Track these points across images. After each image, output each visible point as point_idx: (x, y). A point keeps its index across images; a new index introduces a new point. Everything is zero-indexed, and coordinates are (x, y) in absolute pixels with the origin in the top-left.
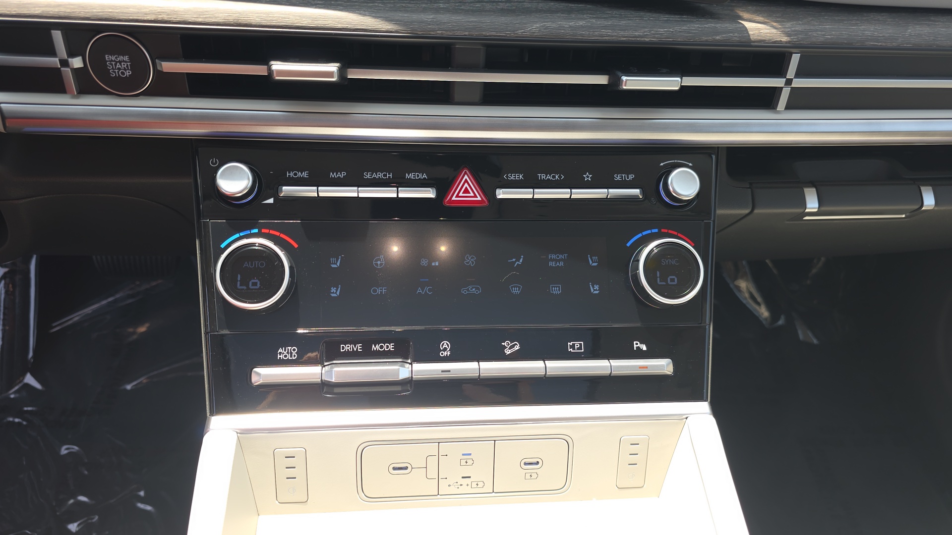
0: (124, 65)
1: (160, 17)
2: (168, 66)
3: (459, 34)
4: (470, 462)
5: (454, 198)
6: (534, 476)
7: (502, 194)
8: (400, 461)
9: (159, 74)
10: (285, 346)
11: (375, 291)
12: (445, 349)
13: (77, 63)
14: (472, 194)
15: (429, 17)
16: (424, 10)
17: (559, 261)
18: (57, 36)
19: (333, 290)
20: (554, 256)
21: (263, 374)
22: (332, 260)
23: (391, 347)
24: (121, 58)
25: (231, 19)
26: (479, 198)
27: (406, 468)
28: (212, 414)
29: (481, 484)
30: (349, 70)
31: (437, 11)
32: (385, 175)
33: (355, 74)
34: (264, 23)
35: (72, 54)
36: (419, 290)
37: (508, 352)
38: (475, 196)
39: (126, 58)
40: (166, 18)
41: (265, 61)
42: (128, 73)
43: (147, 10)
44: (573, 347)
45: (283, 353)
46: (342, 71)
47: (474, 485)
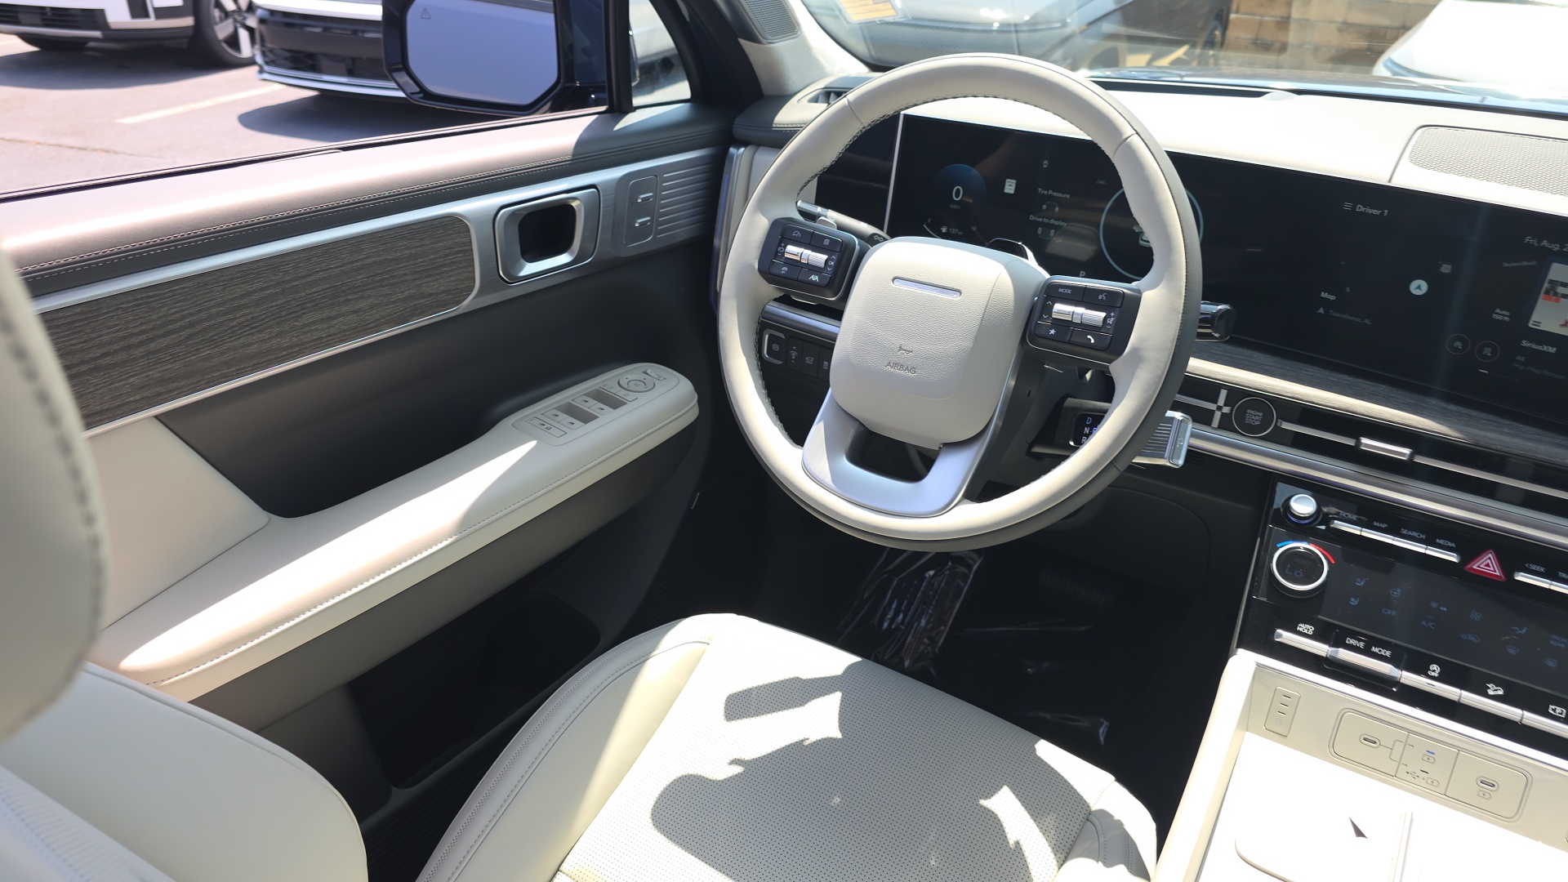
0: (1257, 418)
1: (1296, 396)
2: (1286, 426)
3: (1515, 451)
4: (1431, 760)
5: (1475, 567)
6: (1487, 796)
7: (1521, 577)
8: (1373, 733)
9: (1277, 429)
10: (1305, 623)
11: (1386, 611)
12: (1434, 671)
13: (1226, 410)
14: (1492, 569)
15: (1493, 435)
16: (1491, 431)
17: (1561, 643)
18: (1223, 394)
19: (1353, 600)
20: (1556, 637)
21: (1286, 637)
22: (1358, 579)
23: (1388, 654)
24: (1258, 413)
25: (1343, 407)
26: (1498, 574)
27: (1375, 743)
28: (1239, 646)
29: (1435, 783)
30: (1417, 456)
31: (1502, 433)
32: (1419, 535)
33: (1419, 459)
34: (1366, 413)
35: (1225, 405)
36: (1424, 623)
37: (1491, 692)
38: (1495, 571)
39: (1261, 414)
40: (1300, 397)
41: (1357, 437)
42: (1257, 423)
43: (1288, 391)
44: (1554, 710)
45: (1302, 627)
46: (1412, 455)
47: (1430, 781)
